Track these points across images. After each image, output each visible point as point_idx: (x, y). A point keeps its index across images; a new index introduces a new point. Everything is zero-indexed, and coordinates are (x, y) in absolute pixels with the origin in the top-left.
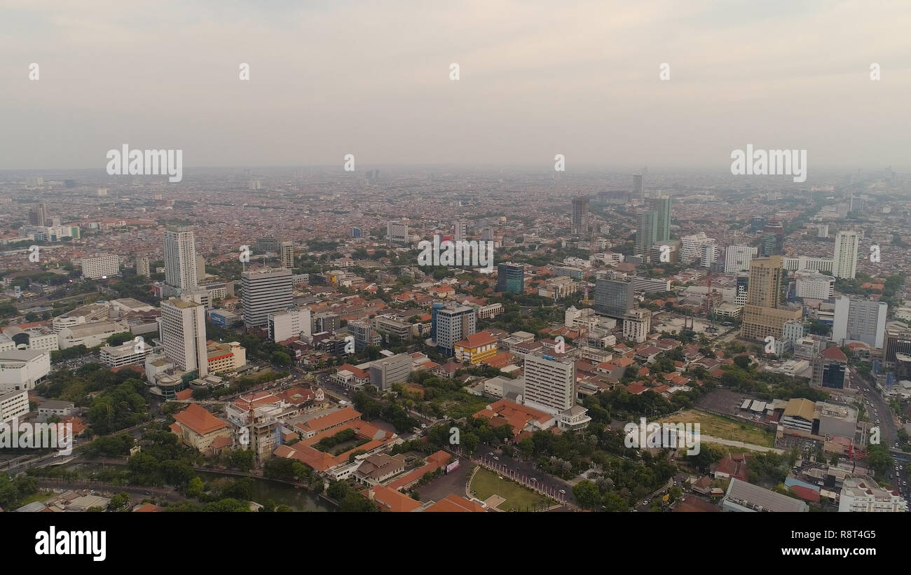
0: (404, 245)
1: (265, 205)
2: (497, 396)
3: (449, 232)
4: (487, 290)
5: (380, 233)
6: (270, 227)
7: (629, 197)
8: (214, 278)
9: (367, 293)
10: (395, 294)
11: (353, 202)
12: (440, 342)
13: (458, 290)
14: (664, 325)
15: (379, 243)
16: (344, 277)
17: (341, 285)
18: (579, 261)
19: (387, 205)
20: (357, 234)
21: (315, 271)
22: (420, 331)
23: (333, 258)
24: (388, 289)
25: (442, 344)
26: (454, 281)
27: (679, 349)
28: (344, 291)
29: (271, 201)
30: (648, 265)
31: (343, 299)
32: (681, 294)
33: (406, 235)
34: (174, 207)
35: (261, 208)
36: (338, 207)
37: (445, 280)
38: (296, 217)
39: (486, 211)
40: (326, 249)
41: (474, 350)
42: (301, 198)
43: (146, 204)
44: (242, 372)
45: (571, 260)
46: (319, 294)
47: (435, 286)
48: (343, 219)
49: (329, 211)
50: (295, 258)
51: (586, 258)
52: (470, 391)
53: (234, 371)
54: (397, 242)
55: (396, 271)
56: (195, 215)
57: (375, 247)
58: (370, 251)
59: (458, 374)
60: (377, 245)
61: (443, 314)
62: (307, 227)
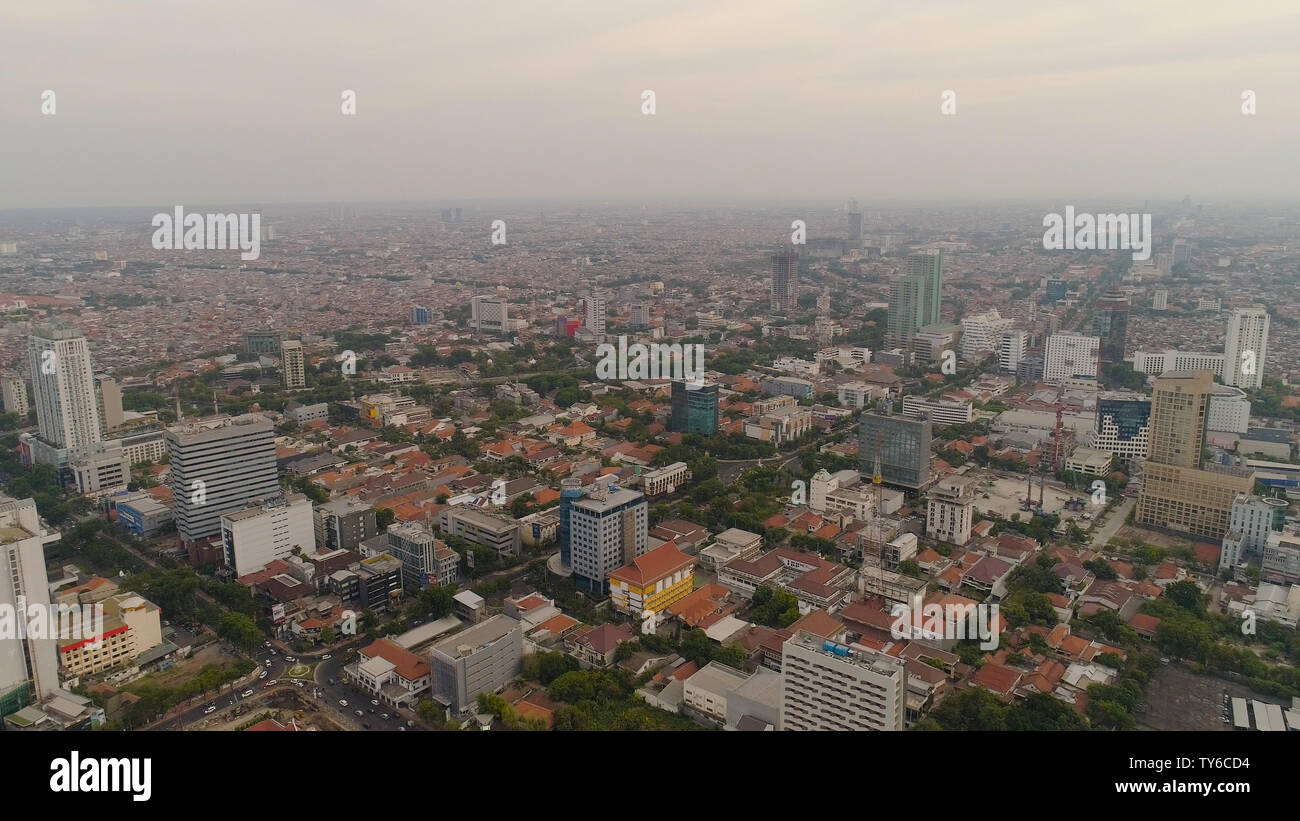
0: (501, 337)
1: (276, 267)
2: (714, 717)
3: (574, 311)
4: (653, 428)
5: (460, 315)
6: (276, 307)
7: (845, 247)
8: (141, 421)
9: (434, 440)
10: (487, 442)
11: (418, 260)
12: (579, 565)
13: (601, 429)
14: (986, 497)
15: (459, 333)
16: (393, 407)
17: (387, 424)
18: (800, 364)
19: (473, 265)
20: (422, 317)
21: (340, 397)
22: (537, 535)
23: (377, 366)
24: (474, 429)
25: (584, 570)
26: (592, 409)
27: (1043, 562)
28: (394, 436)
29: (287, 259)
30: (913, 367)
31: (388, 456)
32: (995, 428)
33: (505, 319)
34: (122, 272)
35: (268, 271)
36: (394, 269)
37: (575, 409)
38: (325, 287)
39: (629, 272)
40: (367, 347)
41: (649, 589)
42: (336, 255)
43: (78, 268)
44: (150, 664)
45: (784, 363)
46: (342, 447)
47: (558, 421)
48: (400, 291)
49: (377, 276)
50: (309, 369)
51: (811, 359)
52: (653, 699)
53: (131, 664)
54: (489, 332)
55: (488, 391)
56: (154, 287)
57: (452, 343)
58: (443, 350)
59: (622, 654)
60: (455, 337)
61: (582, 510)
62: (339, 305)
